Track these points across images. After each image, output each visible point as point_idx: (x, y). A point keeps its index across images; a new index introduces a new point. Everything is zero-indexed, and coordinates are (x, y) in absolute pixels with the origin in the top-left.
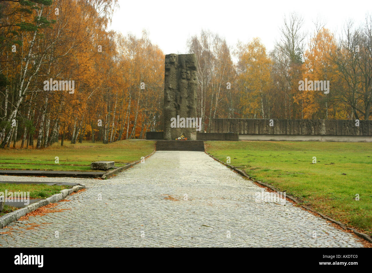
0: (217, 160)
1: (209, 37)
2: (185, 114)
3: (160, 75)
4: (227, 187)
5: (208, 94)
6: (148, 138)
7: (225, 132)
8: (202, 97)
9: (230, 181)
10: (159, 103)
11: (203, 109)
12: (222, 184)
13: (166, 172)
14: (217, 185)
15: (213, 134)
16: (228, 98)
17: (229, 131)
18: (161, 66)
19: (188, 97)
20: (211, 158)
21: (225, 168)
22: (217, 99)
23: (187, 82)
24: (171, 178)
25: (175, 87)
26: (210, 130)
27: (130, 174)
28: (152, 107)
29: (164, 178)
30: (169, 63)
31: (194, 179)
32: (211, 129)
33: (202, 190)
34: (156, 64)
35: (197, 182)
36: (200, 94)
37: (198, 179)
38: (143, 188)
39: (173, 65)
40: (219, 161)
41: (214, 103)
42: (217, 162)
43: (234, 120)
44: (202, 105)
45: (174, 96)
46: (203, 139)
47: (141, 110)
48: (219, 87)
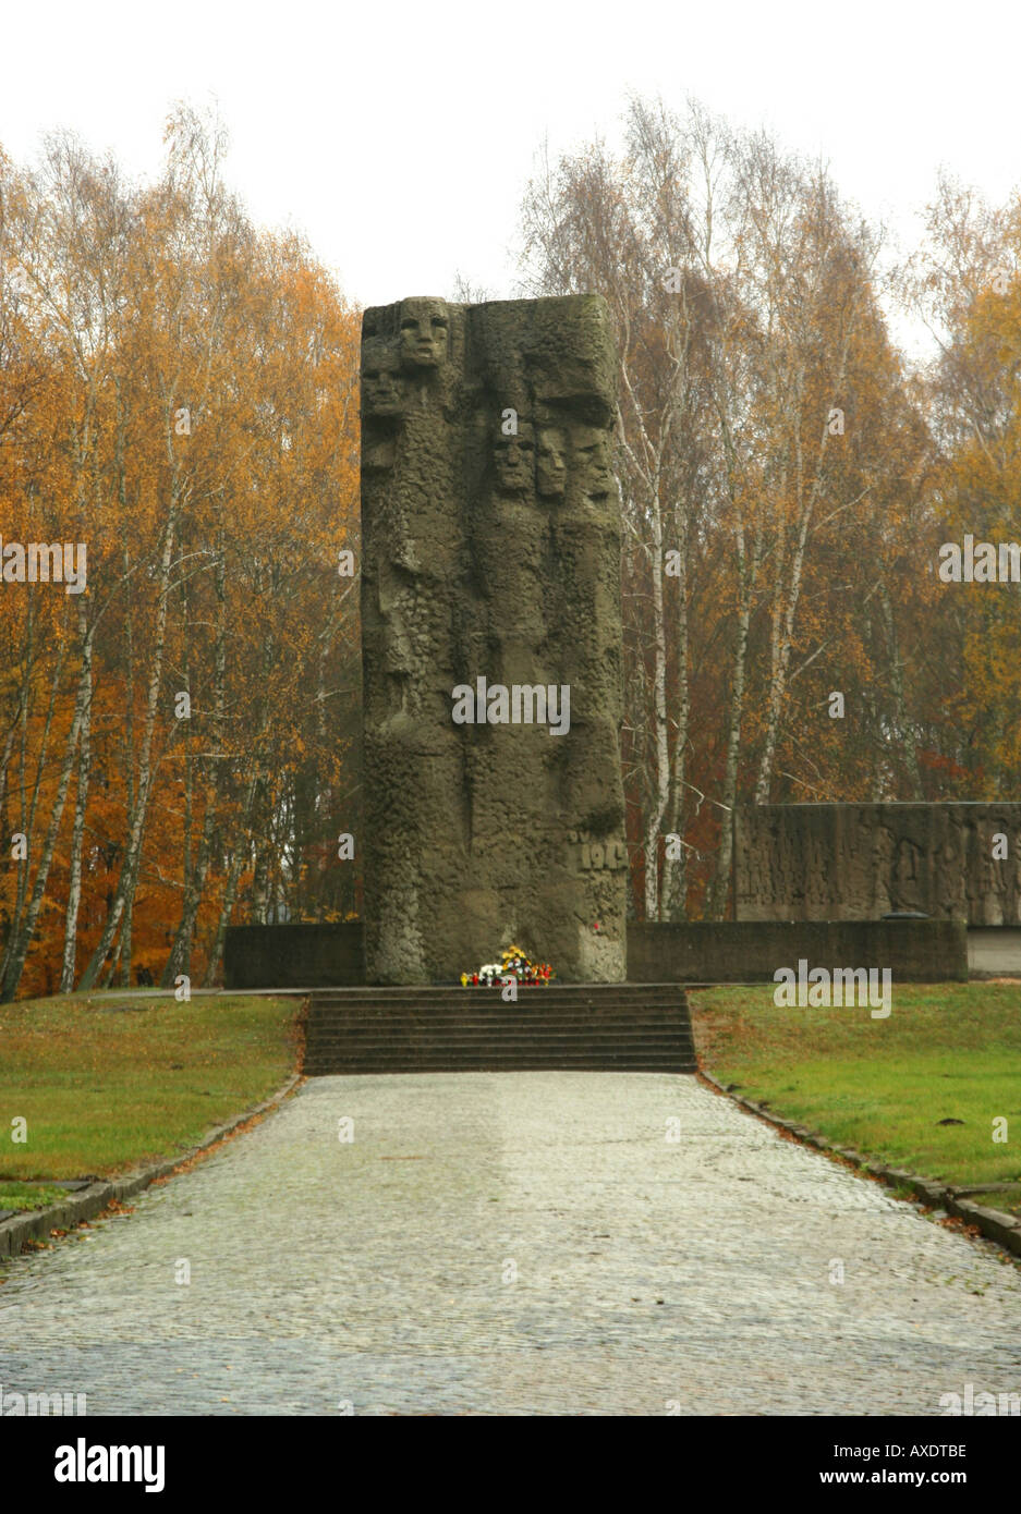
0: (800, 1139)
1: (696, 159)
2: (529, 778)
3: (319, 476)
4: (902, 1343)
5: (705, 616)
6: (237, 976)
7: (852, 911)
8: (660, 635)
9: (923, 1298)
10: (321, 696)
11: (672, 735)
12: (862, 1324)
13: (398, 1236)
14: (824, 1329)
15: (758, 927)
16: (865, 640)
17: (884, 908)
18: (323, 399)
19: (554, 635)
20: (748, 1121)
21: (872, 1195)
22: (780, 650)
23: (543, 522)
24: (443, 1281)
25: (445, 566)
26: (733, 900)
27: (110, 1264)
28: (267, 725)
29: (388, 1289)
30: (394, 375)
31: (629, 1291)
32: (742, 887)
33: (703, 1371)
34: (288, 388)
35: (659, 1311)
36: (646, 613)
37: (660, 1287)
38: (223, 1373)
39: (424, 391)
40: (822, 1141)
41: (758, 686)
42: (798, 1156)
43: (925, 812)
44: (661, 701)
45: (439, 634)
46: (682, 972)
47: (178, 754)
48: (790, 551)
